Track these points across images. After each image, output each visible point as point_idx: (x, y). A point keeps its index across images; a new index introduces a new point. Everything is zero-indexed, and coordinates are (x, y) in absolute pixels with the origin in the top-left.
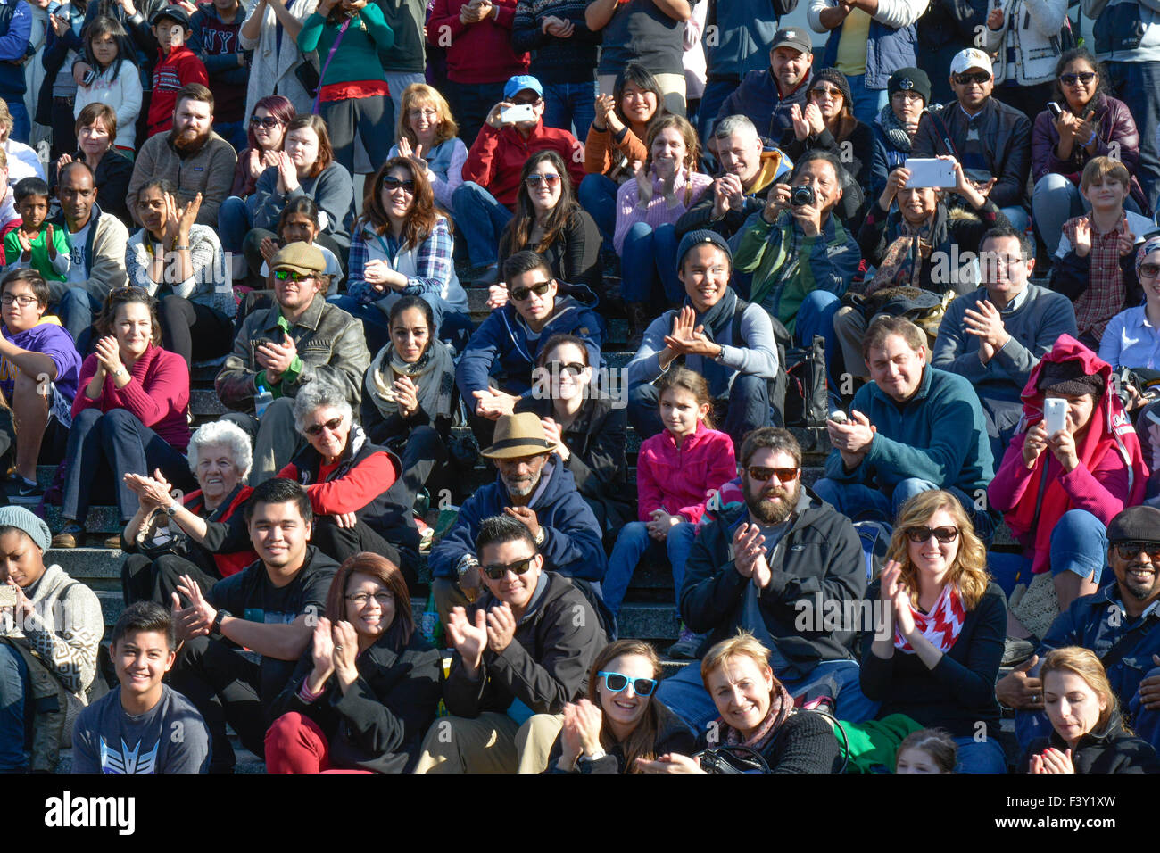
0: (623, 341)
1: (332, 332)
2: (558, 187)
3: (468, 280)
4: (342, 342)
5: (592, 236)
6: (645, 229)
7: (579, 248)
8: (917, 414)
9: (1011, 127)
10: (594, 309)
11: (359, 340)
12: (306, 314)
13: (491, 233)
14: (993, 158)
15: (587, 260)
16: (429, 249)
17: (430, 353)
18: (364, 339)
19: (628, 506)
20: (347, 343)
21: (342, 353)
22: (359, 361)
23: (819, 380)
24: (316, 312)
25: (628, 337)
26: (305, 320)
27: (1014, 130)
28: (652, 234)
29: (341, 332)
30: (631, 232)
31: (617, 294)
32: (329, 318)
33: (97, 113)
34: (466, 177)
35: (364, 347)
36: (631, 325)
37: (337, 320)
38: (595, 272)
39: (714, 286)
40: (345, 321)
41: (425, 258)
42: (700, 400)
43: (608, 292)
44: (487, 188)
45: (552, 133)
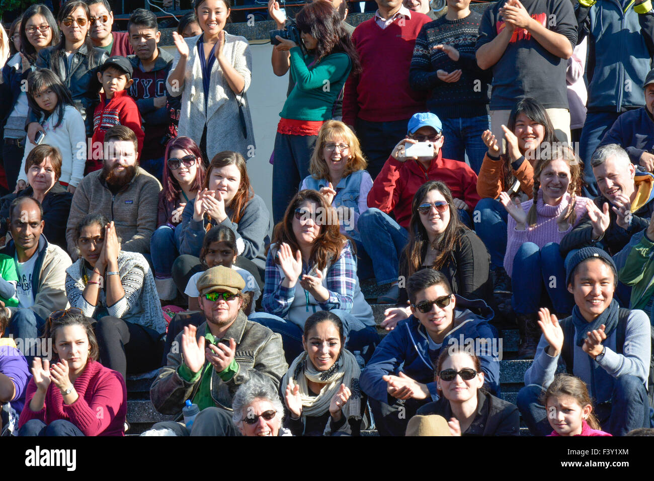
0: (516, 350)
1: (255, 344)
2: (447, 213)
3: (375, 297)
4: (264, 353)
5: (480, 254)
6: (532, 248)
7: (469, 268)
10: (489, 322)
11: (279, 352)
12: (230, 330)
13: (394, 253)
15: (479, 277)
16: (339, 270)
17: (340, 363)
18: (283, 352)
20: (268, 355)
21: (264, 361)
22: (280, 370)
24: (239, 328)
25: (520, 346)
26: (230, 335)
28: (539, 252)
29: (263, 344)
30: (520, 251)
31: (509, 307)
32: (252, 332)
33: (45, 153)
34: (370, 204)
35: (283, 358)
36: (522, 334)
37: (259, 334)
38: (486, 290)
39: (601, 297)
40: (266, 335)
41: (337, 278)
42: (582, 403)
43: (501, 306)
44: (391, 214)
45: (450, 164)
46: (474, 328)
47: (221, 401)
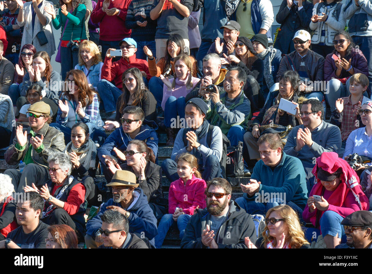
0: (165, 143)
1: (51, 136)
3: (105, 118)
4: (56, 141)
5: (152, 101)
6: (174, 99)
7: (147, 107)
8: (279, 171)
9: (318, 61)
10: (156, 131)
11: (62, 140)
12: (41, 130)
13: (113, 99)
14: (310, 73)
15: (151, 109)
16: (91, 107)
17: (87, 144)
18: (64, 140)
19: (164, 207)
20: (57, 141)
21: (55, 144)
22: (62, 148)
23: (241, 159)
24: (45, 129)
25: (167, 141)
26: (41, 132)
27: (319, 62)
28: (177, 100)
29: (55, 137)
30: (168, 100)
31: (163, 124)
32: (50, 131)
34: (102, 78)
35: (64, 143)
36: (168, 136)
37: (54, 132)
38: (154, 115)
40: (57, 133)
41: (90, 110)
43: (160, 123)
44: (111, 82)
45: (139, 61)
46: (149, 133)
47: (36, 160)
